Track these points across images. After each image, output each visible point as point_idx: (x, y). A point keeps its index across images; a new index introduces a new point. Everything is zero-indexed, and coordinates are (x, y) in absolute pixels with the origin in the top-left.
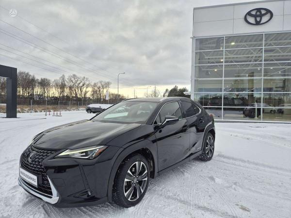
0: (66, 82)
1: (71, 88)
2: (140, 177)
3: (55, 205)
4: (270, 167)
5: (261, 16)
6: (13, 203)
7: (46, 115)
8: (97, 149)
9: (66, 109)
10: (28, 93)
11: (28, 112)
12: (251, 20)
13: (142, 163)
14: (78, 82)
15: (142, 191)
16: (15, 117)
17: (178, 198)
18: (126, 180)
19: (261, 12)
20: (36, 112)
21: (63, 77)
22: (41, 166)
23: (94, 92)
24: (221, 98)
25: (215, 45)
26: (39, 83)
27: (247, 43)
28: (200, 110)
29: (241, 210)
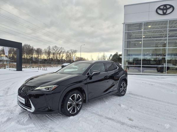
0: (51, 50)
1: (54, 54)
2: (77, 102)
3: (33, 113)
4: (157, 100)
5: (167, 9)
6: (15, 113)
7: (38, 69)
8: (54, 87)
9: (50, 66)
10: (30, 57)
11: (29, 68)
12: (160, 12)
13: (78, 95)
14: (58, 50)
15: (78, 109)
16: (21, 70)
17: (98, 113)
18: (68, 103)
19: (166, 7)
20: (33, 67)
21: (49, 48)
22: (27, 94)
23: (67, 56)
24: (141, 60)
25: (138, 27)
26: (36, 51)
27: (160, 26)
28: (118, 67)
29: (128, 120)
